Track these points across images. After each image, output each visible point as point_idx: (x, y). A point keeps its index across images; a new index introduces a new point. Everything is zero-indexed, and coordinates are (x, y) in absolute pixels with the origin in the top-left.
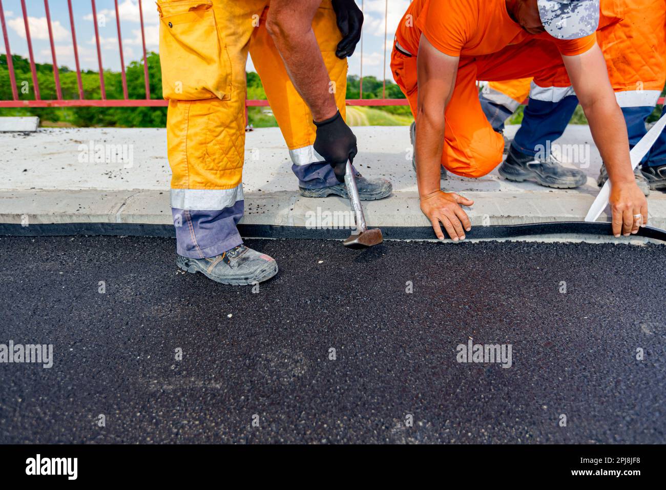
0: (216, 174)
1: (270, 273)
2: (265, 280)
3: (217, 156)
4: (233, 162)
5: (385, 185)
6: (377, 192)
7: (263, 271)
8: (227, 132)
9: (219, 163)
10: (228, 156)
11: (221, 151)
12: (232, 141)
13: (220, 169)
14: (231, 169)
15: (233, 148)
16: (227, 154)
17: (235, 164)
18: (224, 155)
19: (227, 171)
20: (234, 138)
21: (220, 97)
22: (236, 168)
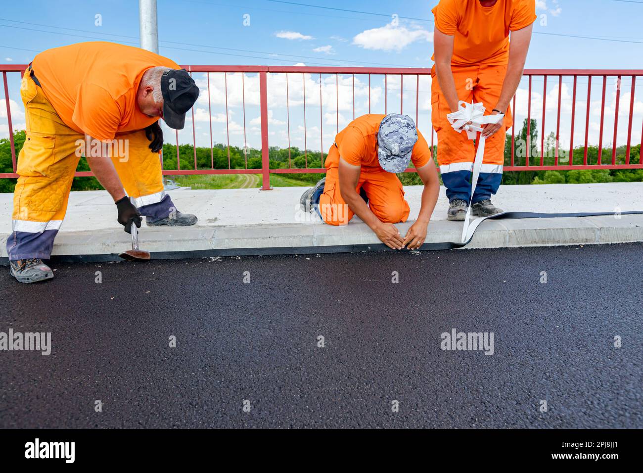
21: (44, 175)
22: (50, 211)
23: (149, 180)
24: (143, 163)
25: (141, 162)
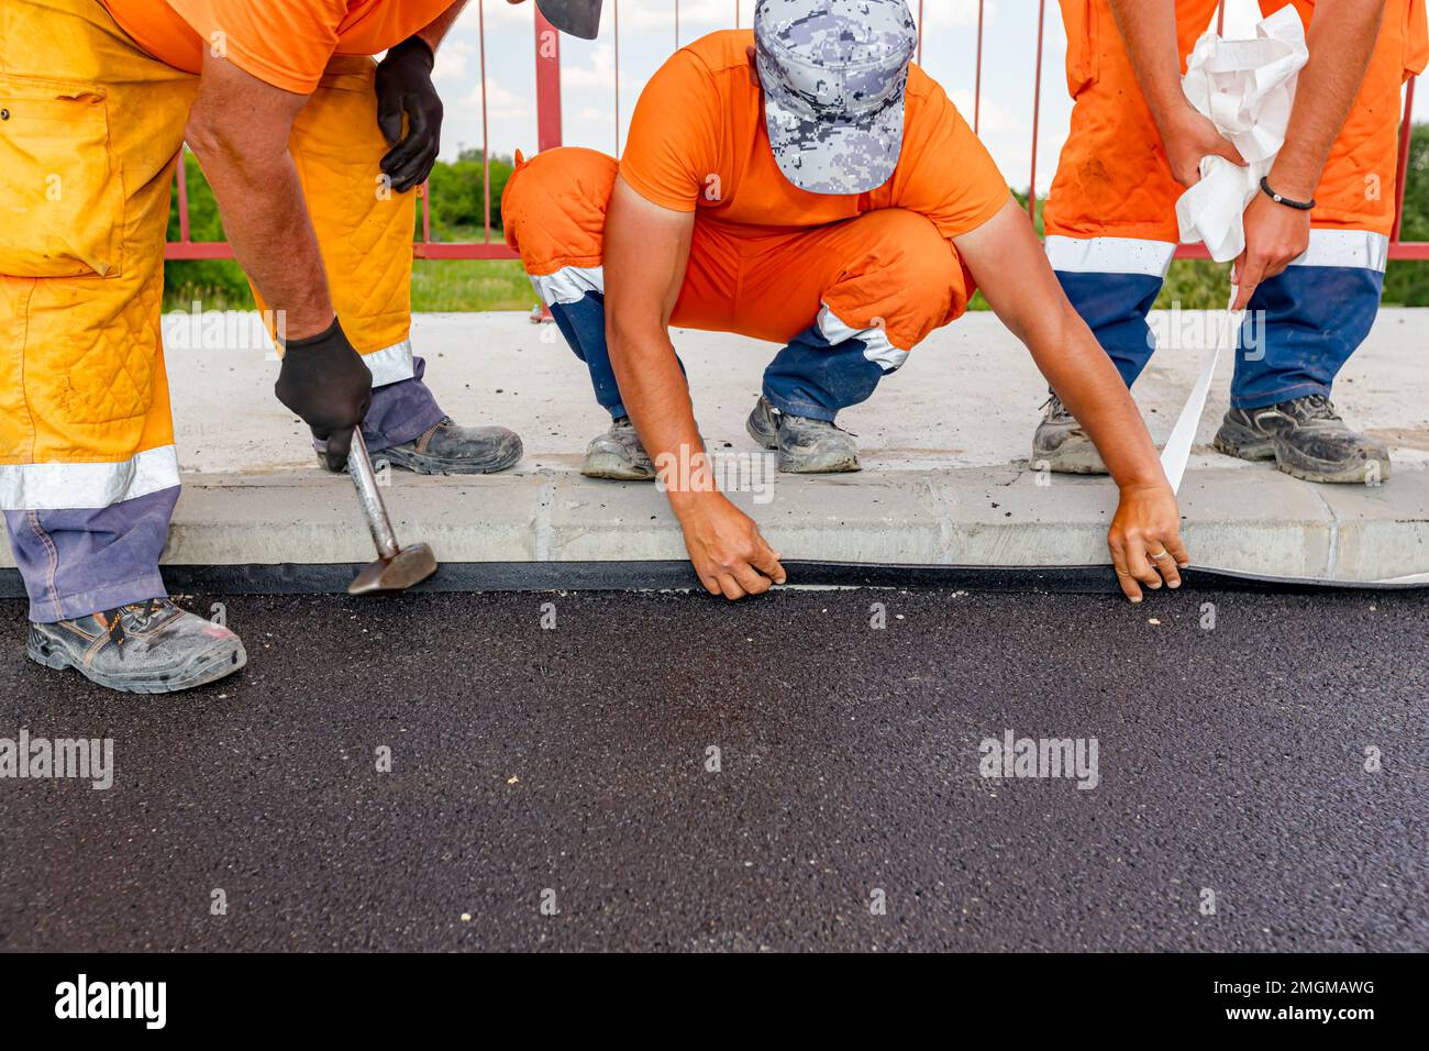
0: (93, 432)
1: (220, 664)
2: (206, 681)
3: (93, 391)
4: (125, 402)
5: (505, 443)
6: (488, 459)
7: (201, 660)
8: (108, 337)
9: (97, 406)
10: (113, 389)
11: (101, 380)
12: (120, 356)
13: (101, 418)
14: (123, 418)
15: (123, 372)
16: (111, 385)
17: (129, 407)
18: (106, 388)
19: (113, 423)
20: (122, 348)
21: (101, 271)
22: (131, 416)
23: (373, 295)
24: (362, 227)
25: (353, 220)
